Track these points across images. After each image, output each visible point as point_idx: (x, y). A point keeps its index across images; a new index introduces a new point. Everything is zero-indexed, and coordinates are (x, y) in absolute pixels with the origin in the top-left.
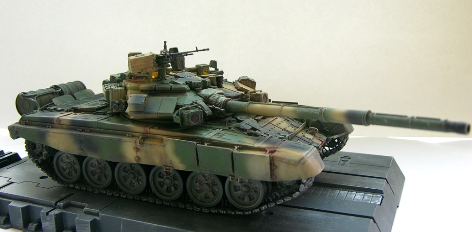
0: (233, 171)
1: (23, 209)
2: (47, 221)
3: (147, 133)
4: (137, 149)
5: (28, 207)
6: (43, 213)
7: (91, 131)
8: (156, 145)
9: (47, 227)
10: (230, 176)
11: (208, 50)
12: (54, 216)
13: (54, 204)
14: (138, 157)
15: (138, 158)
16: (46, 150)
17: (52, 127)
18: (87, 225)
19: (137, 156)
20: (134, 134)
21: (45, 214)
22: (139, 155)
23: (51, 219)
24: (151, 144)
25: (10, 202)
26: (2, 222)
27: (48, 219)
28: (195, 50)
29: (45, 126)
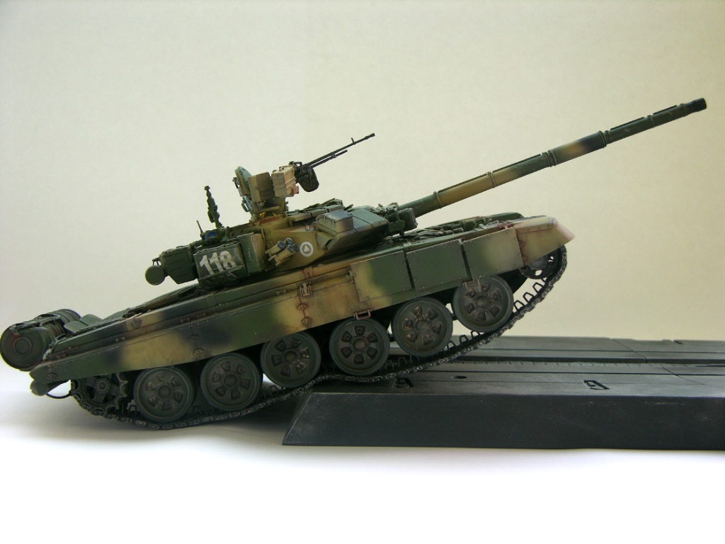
0: (469, 272)
3: (310, 278)
4: (303, 306)
7: (208, 314)
8: (334, 286)
10: (463, 282)
11: (373, 135)
14: (308, 317)
15: (308, 319)
16: (124, 379)
17: (128, 338)
19: (305, 317)
20: (288, 287)
22: (307, 314)
24: (326, 288)
28: (352, 142)
29: (113, 342)
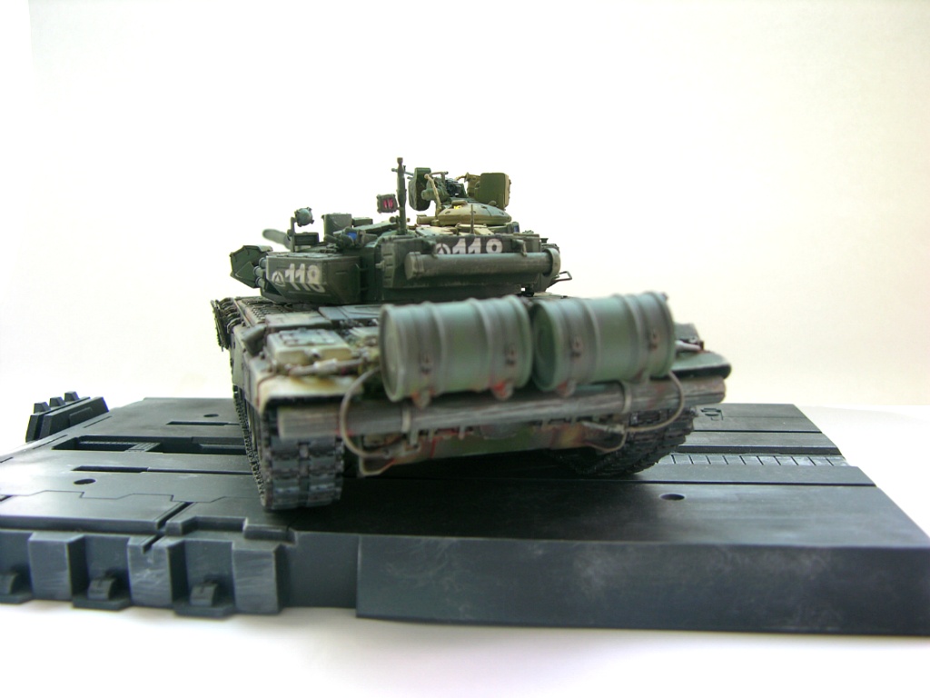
1: (72, 546)
2: (148, 566)
5: (82, 542)
6: (135, 549)
9: (147, 583)
12: (167, 552)
13: (156, 527)
18: (266, 560)
21: (142, 551)
23: (158, 561)
25: (29, 535)
26: (8, 588)
27: (150, 561)
